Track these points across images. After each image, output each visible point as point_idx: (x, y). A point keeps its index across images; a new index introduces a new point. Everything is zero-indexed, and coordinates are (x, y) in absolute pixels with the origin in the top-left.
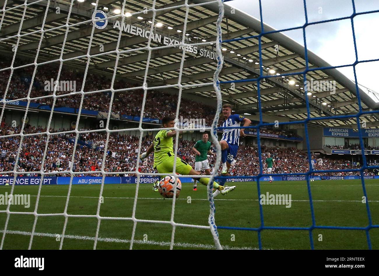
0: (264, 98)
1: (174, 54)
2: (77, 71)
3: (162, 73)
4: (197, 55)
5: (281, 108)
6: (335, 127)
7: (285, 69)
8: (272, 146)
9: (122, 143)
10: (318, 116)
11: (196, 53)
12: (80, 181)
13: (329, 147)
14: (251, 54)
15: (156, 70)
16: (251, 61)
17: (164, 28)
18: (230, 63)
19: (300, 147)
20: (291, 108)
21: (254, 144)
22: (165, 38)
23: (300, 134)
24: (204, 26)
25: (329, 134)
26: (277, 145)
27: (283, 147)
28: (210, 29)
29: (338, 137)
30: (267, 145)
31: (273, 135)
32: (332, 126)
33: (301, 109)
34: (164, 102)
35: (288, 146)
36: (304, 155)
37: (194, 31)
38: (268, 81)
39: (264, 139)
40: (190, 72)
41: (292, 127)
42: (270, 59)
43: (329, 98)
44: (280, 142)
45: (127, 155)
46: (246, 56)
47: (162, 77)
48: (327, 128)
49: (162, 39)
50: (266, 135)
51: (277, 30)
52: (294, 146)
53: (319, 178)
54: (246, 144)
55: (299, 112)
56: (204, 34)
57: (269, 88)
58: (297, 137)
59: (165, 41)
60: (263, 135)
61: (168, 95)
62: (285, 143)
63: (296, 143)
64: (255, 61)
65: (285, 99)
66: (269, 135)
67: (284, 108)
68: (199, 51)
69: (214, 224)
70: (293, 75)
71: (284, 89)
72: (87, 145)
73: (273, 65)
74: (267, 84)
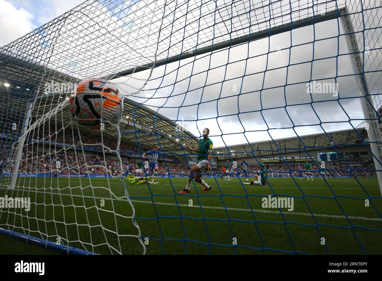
0: (167, 146)
1: (133, 129)
2: (96, 134)
3: (128, 136)
4: (142, 129)
5: (173, 150)
6: (193, 157)
7: (175, 135)
8: (169, 164)
9: (112, 162)
10: (187, 153)
11: (141, 128)
12: (96, 176)
13: (191, 165)
14: (162, 129)
15: (126, 134)
16: (162, 132)
17: (129, 119)
18: (154, 132)
19: (180, 165)
20: (177, 150)
21: (163, 163)
22: (130, 122)
23: (180, 160)
24: (144, 118)
25: (191, 160)
26: (172, 164)
27: (173, 164)
28: (147, 119)
29: (195, 161)
30: (167, 163)
31: (170, 160)
32: (192, 157)
33: (181, 150)
34: (129, 147)
35: (176, 164)
36: (181, 168)
37: (141, 120)
38: (168, 139)
39: (167, 162)
40: (139, 135)
41: (177, 157)
42: (170, 131)
43: (191, 146)
44: (173, 163)
45: (114, 167)
46: (160, 130)
47: (128, 137)
48: (190, 158)
49: (128, 123)
50: (167, 160)
51: (172, 120)
52: (178, 164)
53: (187, 177)
54: (160, 163)
55: (180, 151)
56: (144, 121)
57: (168, 142)
58: (179, 161)
59: (129, 123)
60: (166, 160)
61: (130, 144)
62: (175, 163)
63: (179, 163)
64: (163, 131)
65: (175, 146)
66: (169, 160)
67: (174, 150)
68: (142, 128)
69: (128, 196)
70: (178, 138)
71: (175, 142)
72: (99, 162)
73: (170, 133)
74: (168, 141)
